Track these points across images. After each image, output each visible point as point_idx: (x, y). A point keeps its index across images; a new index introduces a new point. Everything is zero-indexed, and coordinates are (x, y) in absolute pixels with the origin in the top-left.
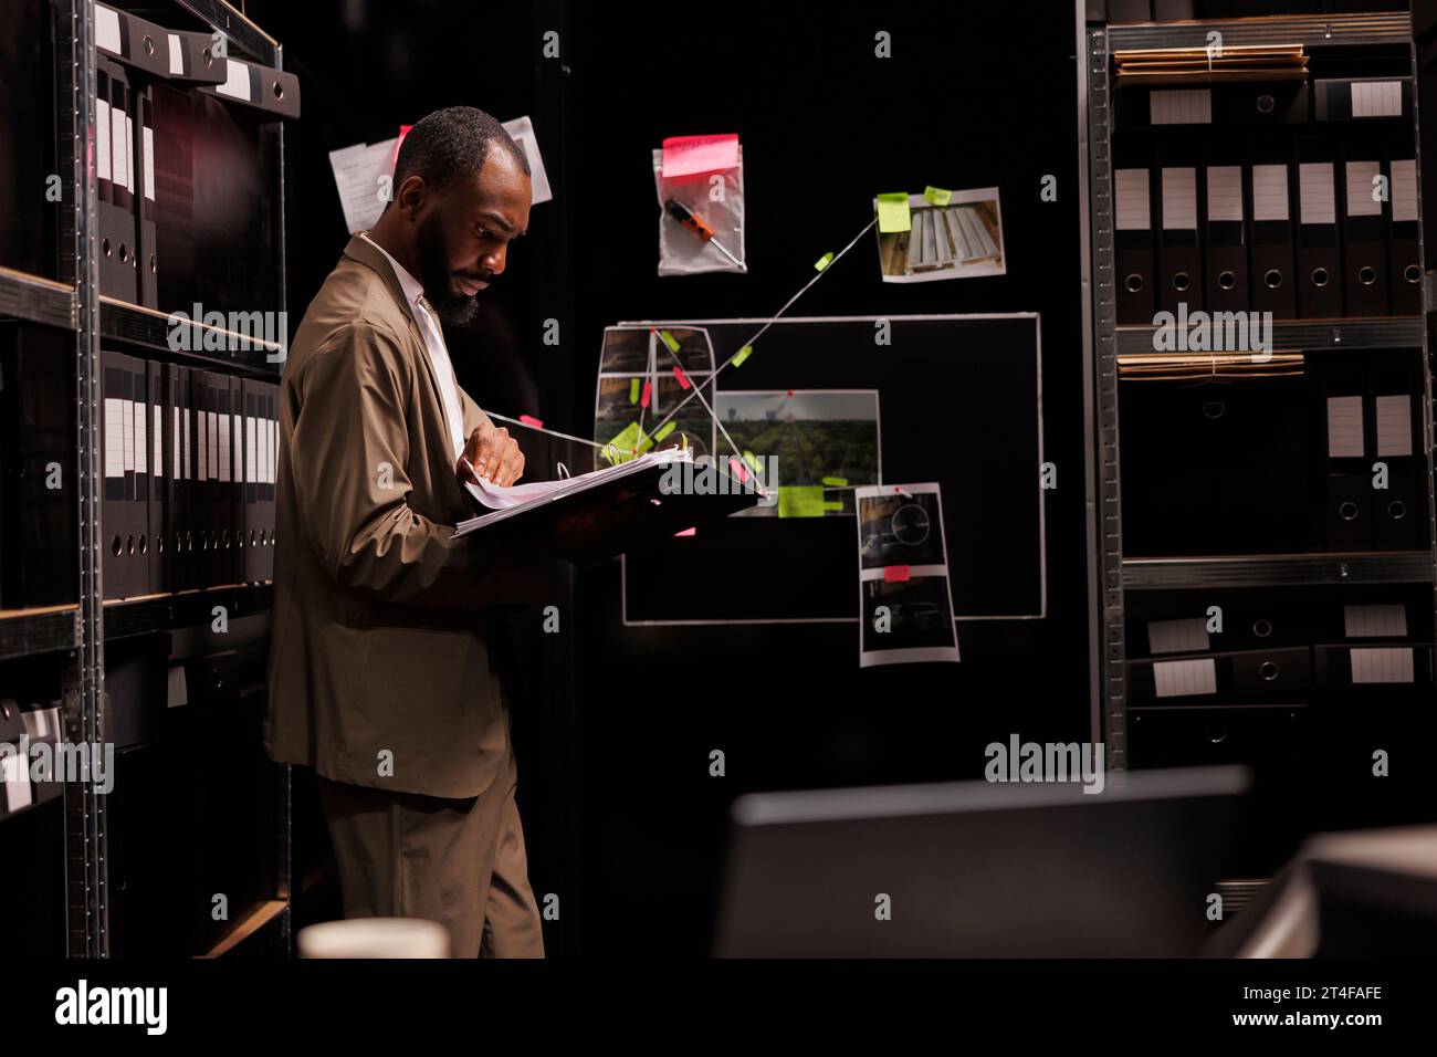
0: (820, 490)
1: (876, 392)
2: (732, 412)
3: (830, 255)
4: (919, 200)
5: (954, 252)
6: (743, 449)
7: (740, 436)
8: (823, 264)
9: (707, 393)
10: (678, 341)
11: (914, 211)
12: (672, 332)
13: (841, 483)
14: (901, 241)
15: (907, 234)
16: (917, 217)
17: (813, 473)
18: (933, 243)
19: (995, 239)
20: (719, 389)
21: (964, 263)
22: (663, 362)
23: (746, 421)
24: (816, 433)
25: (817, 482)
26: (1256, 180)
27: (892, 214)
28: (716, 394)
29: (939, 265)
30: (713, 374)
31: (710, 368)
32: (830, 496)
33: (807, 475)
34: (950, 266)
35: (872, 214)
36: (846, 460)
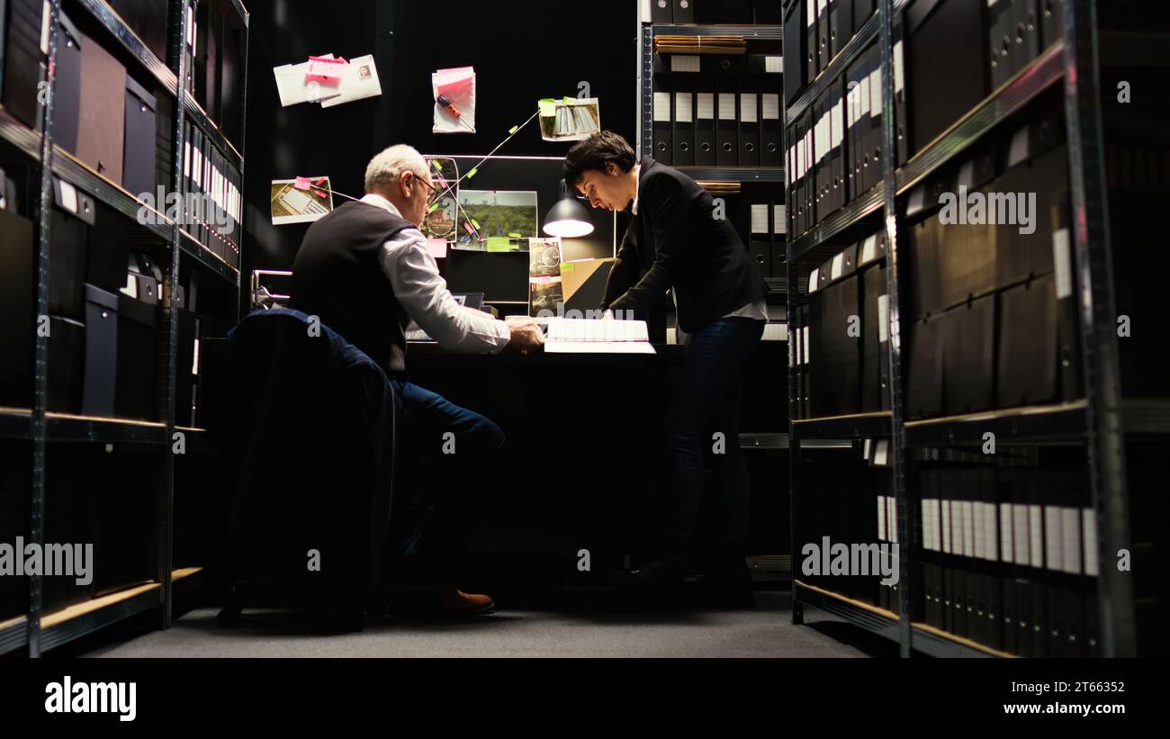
0: (507, 239)
1: (535, 192)
2: (466, 200)
3: (516, 127)
4: (559, 102)
5: (576, 128)
6: (471, 218)
7: (469, 212)
8: (513, 130)
9: (454, 190)
10: (441, 165)
11: (557, 108)
12: (438, 160)
13: (517, 236)
14: (550, 122)
15: (554, 118)
16: (559, 110)
17: (504, 231)
18: (566, 123)
19: (596, 123)
20: (460, 189)
21: (581, 133)
22: (433, 175)
23: (473, 205)
24: (507, 211)
25: (507, 235)
26: (721, 101)
27: (547, 108)
28: (458, 190)
29: (569, 134)
30: (458, 181)
31: (456, 178)
32: (513, 242)
33: (501, 232)
34: (574, 134)
35: (536, 108)
36: (521, 225)
